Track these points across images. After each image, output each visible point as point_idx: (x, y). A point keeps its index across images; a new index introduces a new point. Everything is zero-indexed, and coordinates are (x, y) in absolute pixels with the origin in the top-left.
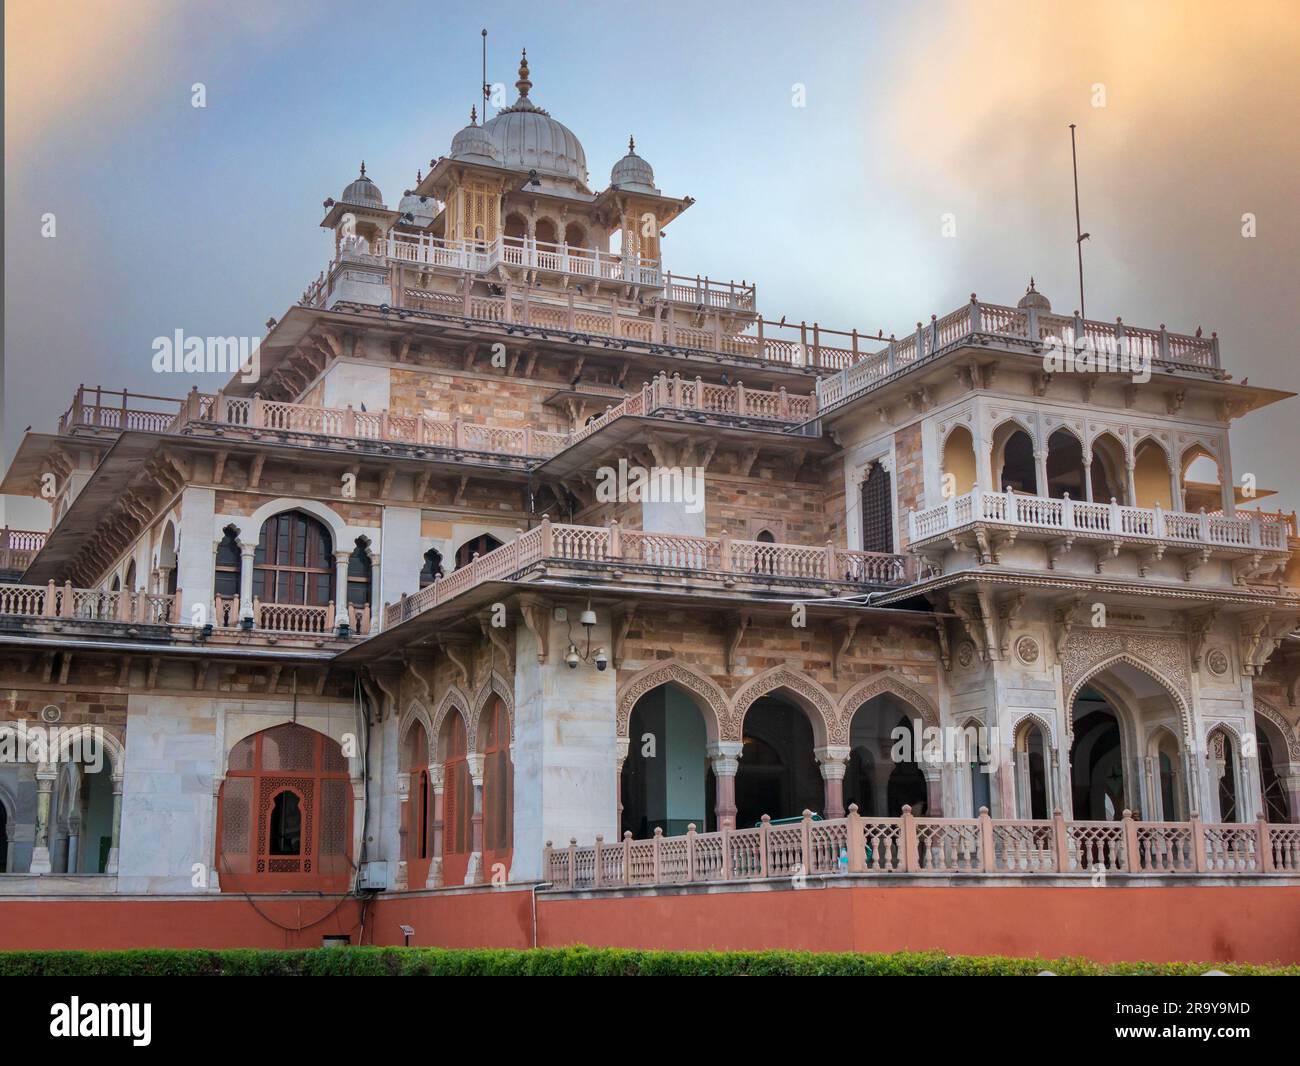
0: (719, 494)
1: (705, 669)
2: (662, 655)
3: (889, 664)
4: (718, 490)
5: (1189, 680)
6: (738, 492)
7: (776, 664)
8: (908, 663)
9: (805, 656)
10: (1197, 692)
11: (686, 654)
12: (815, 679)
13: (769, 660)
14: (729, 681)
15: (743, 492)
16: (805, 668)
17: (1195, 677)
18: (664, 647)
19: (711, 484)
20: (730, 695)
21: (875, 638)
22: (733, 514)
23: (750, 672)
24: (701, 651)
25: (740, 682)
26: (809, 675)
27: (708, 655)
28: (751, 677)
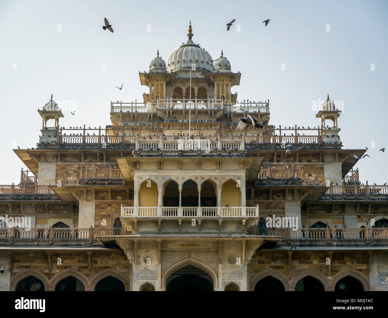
0: (100, 207)
1: (42, 271)
2: (27, 267)
3: (111, 266)
4: (100, 205)
5: (218, 267)
6: (108, 205)
7: (67, 268)
8: (119, 265)
9: (78, 265)
10: (221, 271)
11: (35, 266)
12: (82, 272)
13: (65, 267)
14: (50, 274)
15: (110, 205)
16: (79, 269)
17: (220, 266)
18: (28, 264)
19: (98, 203)
20: (50, 279)
21: (106, 257)
22: (105, 213)
23: (58, 271)
24: (40, 265)
25: (54, 274)
26: (80, 271)
27: (43, 266)
28: (58, 273)
